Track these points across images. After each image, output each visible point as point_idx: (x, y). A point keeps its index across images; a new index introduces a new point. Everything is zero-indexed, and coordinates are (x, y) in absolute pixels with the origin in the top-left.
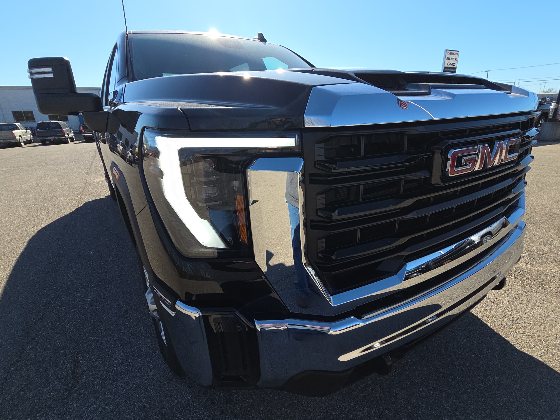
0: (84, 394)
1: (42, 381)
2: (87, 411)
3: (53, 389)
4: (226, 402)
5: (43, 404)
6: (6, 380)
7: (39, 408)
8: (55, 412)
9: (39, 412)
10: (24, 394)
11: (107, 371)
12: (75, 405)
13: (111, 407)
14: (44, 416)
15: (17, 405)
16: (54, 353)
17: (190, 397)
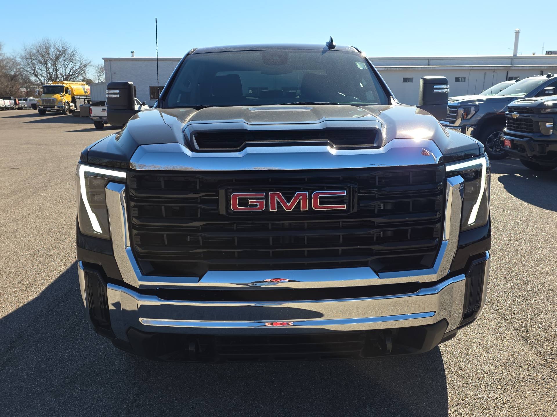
0: (69, 342)
1: (54, 326)
2: (64, 351)
3: (56, 333)
4: (143, 379)
5: (46, 338)
6: (37, 319)
7: (43, 340)
8: (49, 345)
9: (41, 342)
10: (41, 330)
11: (91, 334)
12: (60, 346)
13: (77, 354)
14: (42, 345)
15: (33, 334)
16: (72, 313)
17: (124, 367)
